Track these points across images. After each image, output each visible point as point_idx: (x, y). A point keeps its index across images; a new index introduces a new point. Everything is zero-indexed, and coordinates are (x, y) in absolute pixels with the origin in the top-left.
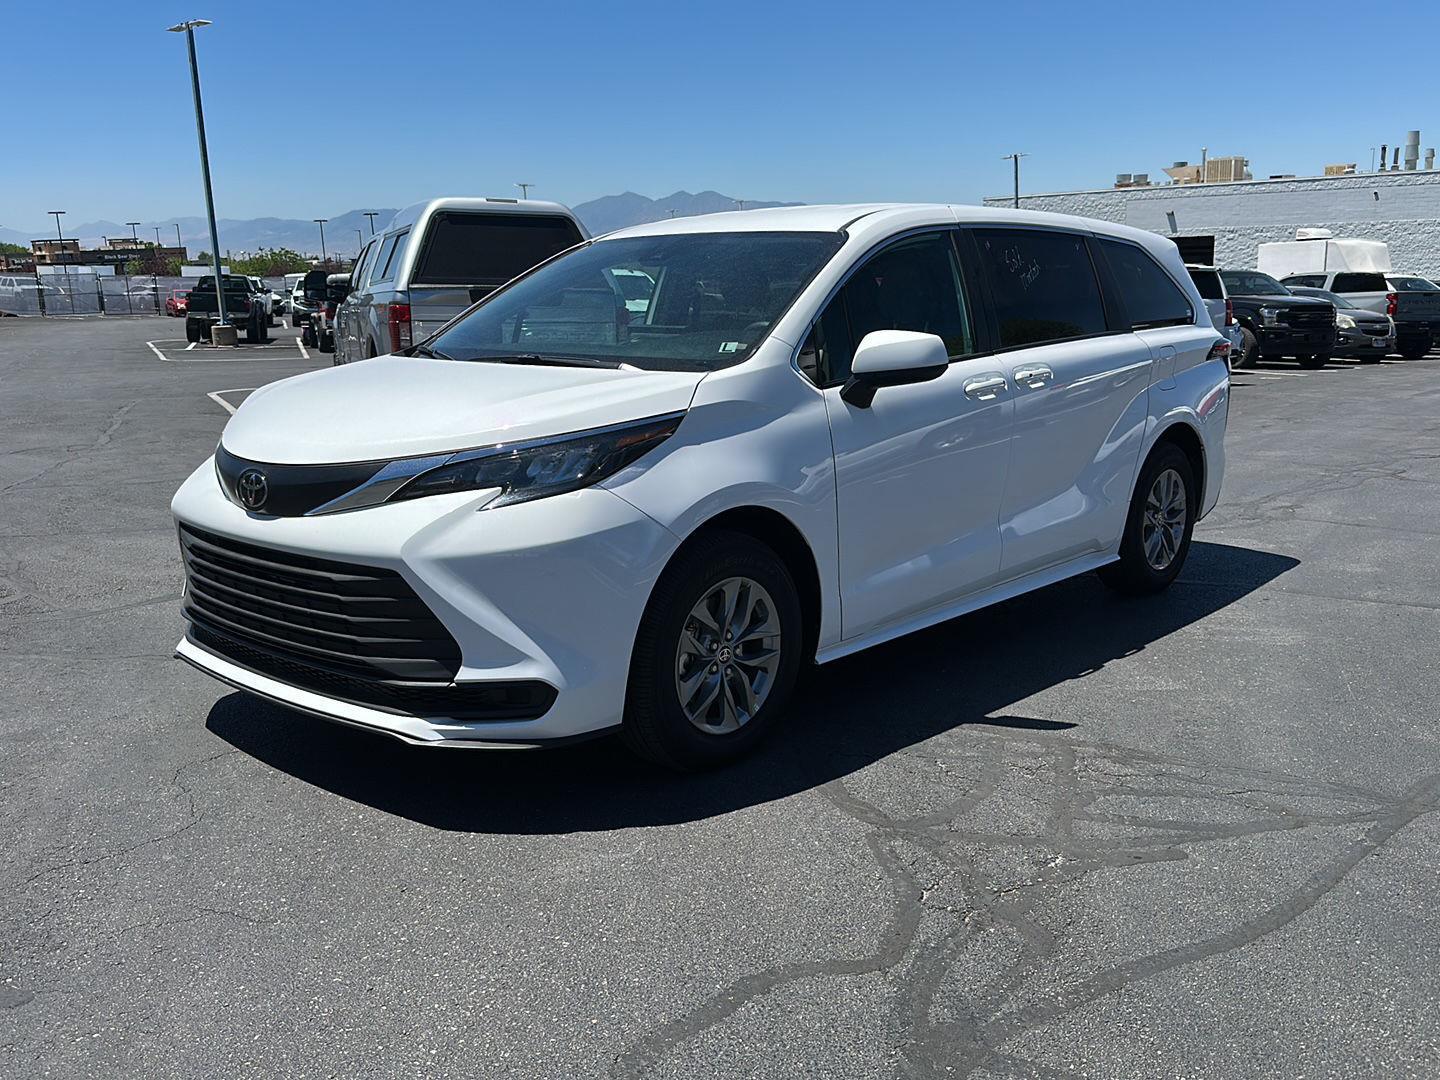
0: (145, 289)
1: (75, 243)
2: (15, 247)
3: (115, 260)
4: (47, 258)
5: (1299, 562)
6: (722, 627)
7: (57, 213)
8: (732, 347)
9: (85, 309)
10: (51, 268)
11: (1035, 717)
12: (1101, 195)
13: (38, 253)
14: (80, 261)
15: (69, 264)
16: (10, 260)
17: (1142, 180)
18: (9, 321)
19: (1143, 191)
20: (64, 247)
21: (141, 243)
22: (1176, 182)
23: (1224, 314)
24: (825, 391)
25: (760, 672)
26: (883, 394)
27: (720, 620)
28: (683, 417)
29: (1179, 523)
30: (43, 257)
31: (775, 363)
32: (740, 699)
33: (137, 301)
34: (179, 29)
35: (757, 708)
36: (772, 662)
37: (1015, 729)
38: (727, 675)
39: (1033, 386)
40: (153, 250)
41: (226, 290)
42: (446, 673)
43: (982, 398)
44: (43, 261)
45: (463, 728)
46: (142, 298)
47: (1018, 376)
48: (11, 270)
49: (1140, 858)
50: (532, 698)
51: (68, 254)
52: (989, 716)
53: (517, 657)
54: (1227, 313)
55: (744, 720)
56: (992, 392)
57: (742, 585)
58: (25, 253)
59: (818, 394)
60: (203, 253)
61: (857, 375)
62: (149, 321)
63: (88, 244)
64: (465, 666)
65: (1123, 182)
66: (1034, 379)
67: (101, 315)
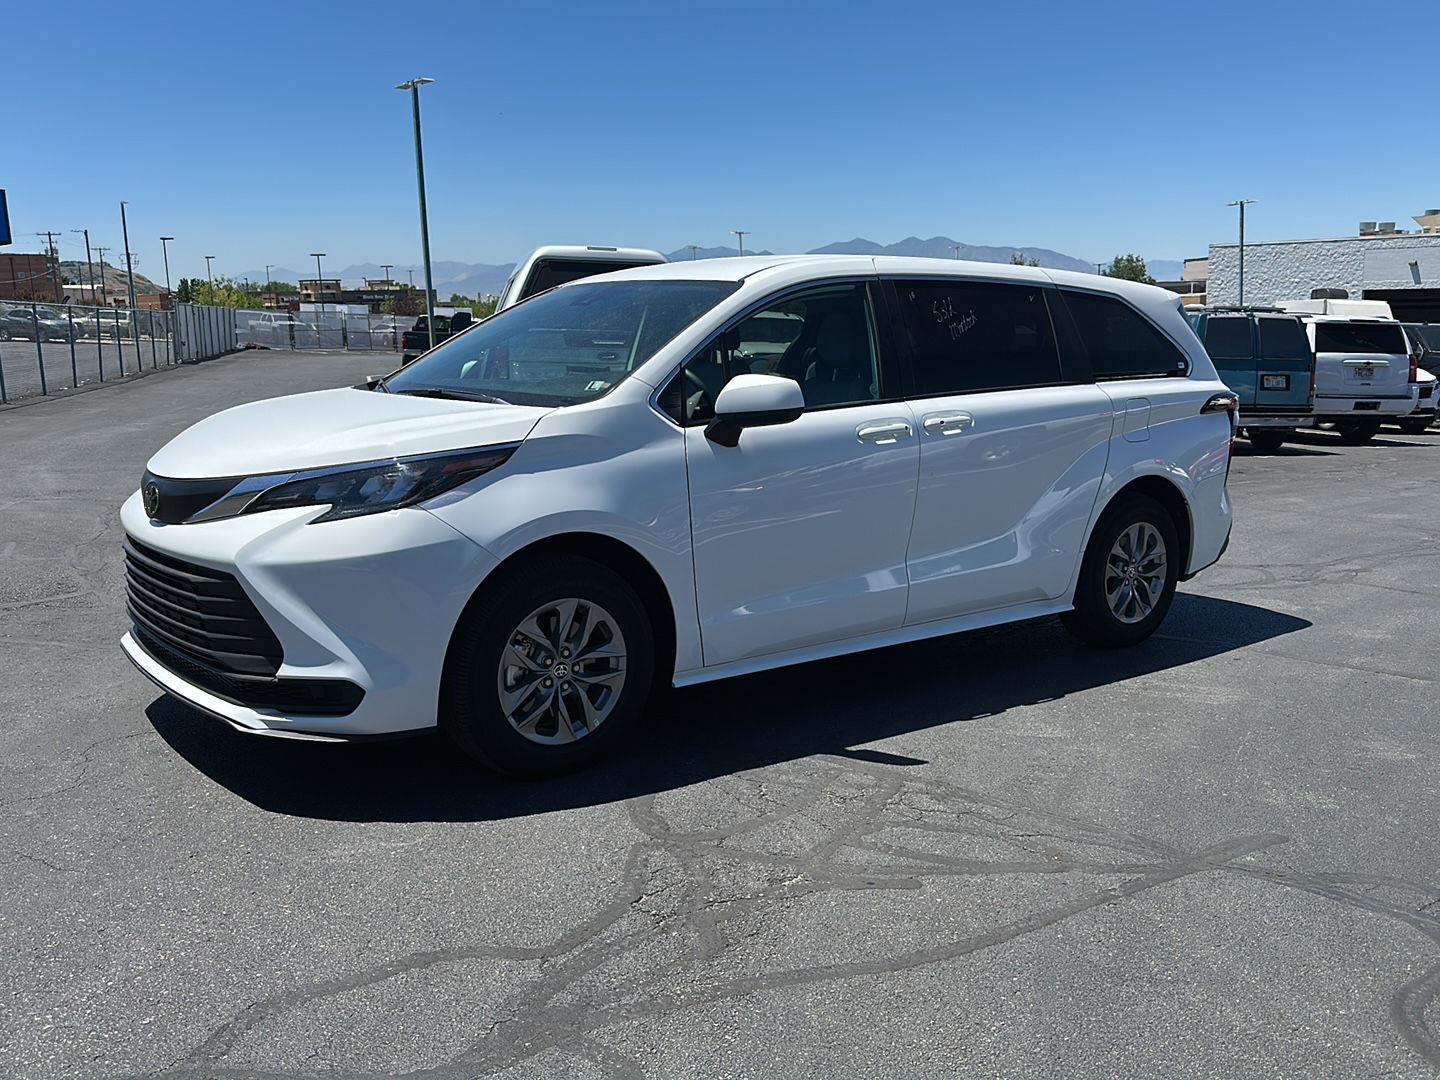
0: (389, 327)
1: (337, 282)
2: (287, 285)
3: (371, 300)
4: (312, 297)
5: (1311, 624)
6: (556, 644)
7: (318, 255)
8: (598, 385)
9: (332, 344)
10: (313, 305)
11: (894, 753)
12: (1337, 244)
13: (305, 292)
14: (341, 299)
15: (326, 302)
16: (280, 298)
17: (1388, 229)
18: (262, 353)
19: (1384, 240)
20: (328, 287)
21: (397, 284)
22: (1427, 231)
23: (1408, 370)
24: (687, 429)
25: (605, 690)
26: (748, 434)
27: (553, 636)
28: (517, 448)
29: (1158, 577)
30: (309, 295)
31: (632, 401)
32: (577, 713)
33: (381, 338)
34: (406, 87)
35: (598, 724)
36: (617, 682)
37: (863, 762)
38: (563, 690)
39: (946, 433)
40: (406, 292)
41: (437, 330)
42: (271, 669)
43: (878, 442)
44: (308, 299)
45: (284, 719)
46: (386, 336)
47: (928, 423)
48: (279, 307)
49: (873, 884)
50: (340, 696)
51: (331, 293)
52: (849, 749)
53: (328, 658)
54: (1411, 370)
55: (582, 733)
56: (893, 437)
57: (579, 606)
58: (293, 292)
59: (679, 433)
60: (455, 296)
61: (722, 415)
62: (386, 358)
63: (349, 285)
64: (286, 663)
65: (1367, 230)
66: (952, 425)
67: (344, 350)
